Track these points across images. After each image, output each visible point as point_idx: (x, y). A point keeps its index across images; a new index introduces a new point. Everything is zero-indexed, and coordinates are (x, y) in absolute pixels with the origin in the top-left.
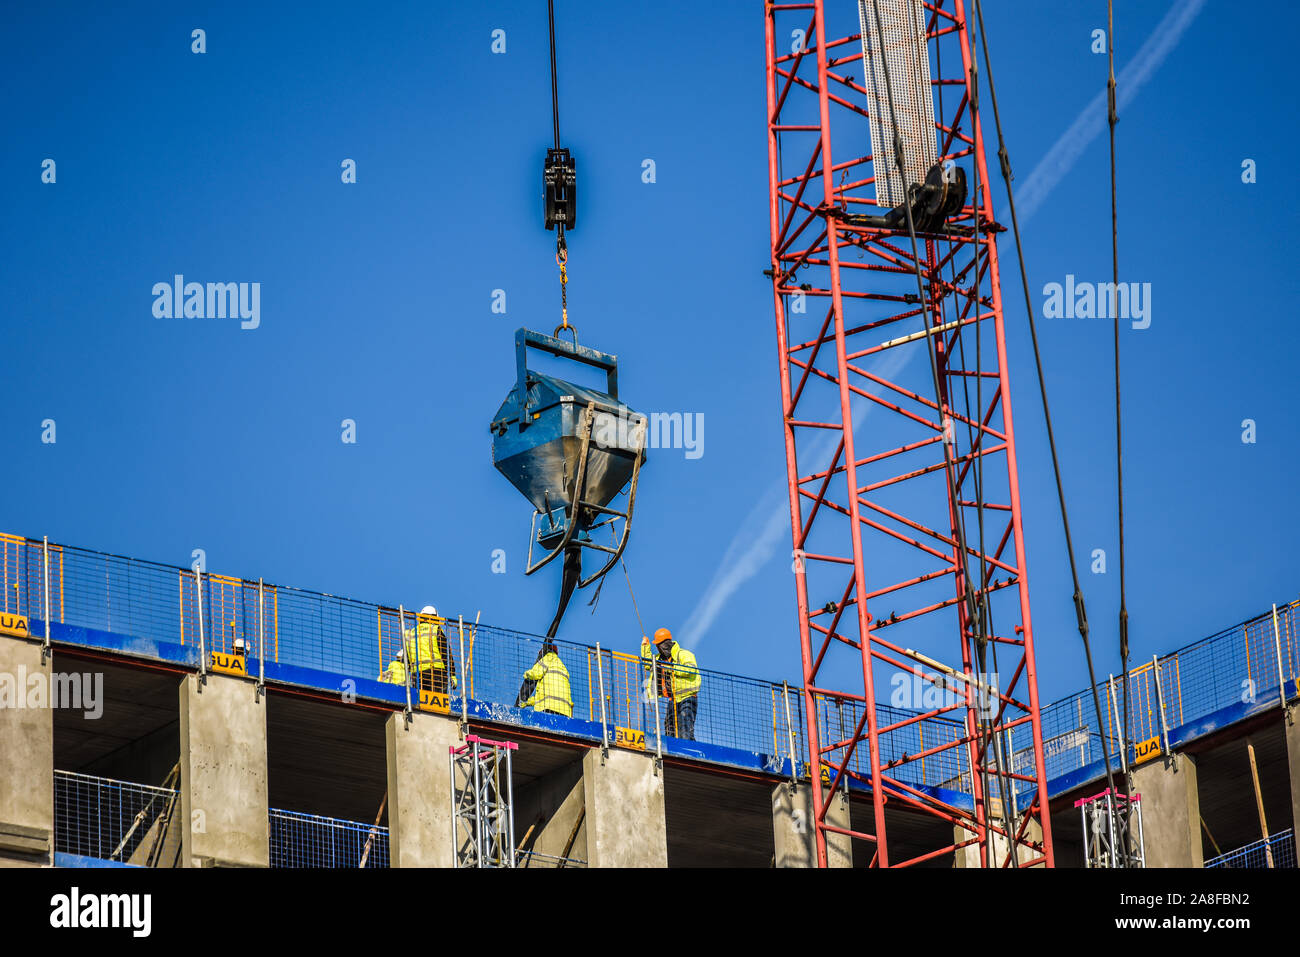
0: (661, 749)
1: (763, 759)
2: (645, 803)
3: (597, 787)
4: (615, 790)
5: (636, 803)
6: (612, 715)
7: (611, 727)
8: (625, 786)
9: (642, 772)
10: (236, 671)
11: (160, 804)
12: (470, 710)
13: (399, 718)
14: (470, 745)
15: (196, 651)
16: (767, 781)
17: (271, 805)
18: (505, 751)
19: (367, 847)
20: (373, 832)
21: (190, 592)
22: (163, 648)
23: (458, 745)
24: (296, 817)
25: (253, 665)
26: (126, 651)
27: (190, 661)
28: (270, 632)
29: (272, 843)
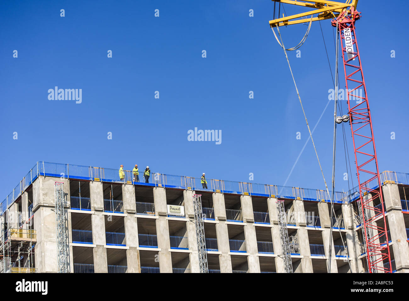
0: (303, 200)
1: (316, 200)
2: (301, 207)
3: (295, 205)
4: (297, 205)
5: (300, 207)
6: (296, 195)
7: (296, 197)
8: (299, 204)
9: (301, 202)
10: (247, 195)
11: (239, 212)
12: (278, 197)
13: (269, 199)
14: (278, 201)
15: (242, 192)
16: (317, 202)
17: (253, 211)
18: (283, 201)
19: (266, 215)
20: (267, 213)
21: (241, 186)
22: (238, 192)
23: (277, 201)
24: (257, 212)
25: (249, 194)
26: (233, 193)
27: (241, 194)
28: (251, 188)
29: (254, 216)
